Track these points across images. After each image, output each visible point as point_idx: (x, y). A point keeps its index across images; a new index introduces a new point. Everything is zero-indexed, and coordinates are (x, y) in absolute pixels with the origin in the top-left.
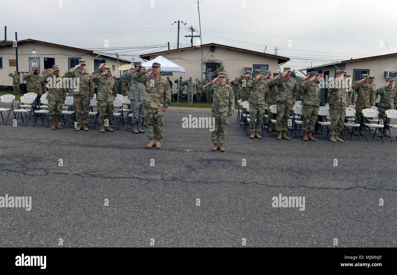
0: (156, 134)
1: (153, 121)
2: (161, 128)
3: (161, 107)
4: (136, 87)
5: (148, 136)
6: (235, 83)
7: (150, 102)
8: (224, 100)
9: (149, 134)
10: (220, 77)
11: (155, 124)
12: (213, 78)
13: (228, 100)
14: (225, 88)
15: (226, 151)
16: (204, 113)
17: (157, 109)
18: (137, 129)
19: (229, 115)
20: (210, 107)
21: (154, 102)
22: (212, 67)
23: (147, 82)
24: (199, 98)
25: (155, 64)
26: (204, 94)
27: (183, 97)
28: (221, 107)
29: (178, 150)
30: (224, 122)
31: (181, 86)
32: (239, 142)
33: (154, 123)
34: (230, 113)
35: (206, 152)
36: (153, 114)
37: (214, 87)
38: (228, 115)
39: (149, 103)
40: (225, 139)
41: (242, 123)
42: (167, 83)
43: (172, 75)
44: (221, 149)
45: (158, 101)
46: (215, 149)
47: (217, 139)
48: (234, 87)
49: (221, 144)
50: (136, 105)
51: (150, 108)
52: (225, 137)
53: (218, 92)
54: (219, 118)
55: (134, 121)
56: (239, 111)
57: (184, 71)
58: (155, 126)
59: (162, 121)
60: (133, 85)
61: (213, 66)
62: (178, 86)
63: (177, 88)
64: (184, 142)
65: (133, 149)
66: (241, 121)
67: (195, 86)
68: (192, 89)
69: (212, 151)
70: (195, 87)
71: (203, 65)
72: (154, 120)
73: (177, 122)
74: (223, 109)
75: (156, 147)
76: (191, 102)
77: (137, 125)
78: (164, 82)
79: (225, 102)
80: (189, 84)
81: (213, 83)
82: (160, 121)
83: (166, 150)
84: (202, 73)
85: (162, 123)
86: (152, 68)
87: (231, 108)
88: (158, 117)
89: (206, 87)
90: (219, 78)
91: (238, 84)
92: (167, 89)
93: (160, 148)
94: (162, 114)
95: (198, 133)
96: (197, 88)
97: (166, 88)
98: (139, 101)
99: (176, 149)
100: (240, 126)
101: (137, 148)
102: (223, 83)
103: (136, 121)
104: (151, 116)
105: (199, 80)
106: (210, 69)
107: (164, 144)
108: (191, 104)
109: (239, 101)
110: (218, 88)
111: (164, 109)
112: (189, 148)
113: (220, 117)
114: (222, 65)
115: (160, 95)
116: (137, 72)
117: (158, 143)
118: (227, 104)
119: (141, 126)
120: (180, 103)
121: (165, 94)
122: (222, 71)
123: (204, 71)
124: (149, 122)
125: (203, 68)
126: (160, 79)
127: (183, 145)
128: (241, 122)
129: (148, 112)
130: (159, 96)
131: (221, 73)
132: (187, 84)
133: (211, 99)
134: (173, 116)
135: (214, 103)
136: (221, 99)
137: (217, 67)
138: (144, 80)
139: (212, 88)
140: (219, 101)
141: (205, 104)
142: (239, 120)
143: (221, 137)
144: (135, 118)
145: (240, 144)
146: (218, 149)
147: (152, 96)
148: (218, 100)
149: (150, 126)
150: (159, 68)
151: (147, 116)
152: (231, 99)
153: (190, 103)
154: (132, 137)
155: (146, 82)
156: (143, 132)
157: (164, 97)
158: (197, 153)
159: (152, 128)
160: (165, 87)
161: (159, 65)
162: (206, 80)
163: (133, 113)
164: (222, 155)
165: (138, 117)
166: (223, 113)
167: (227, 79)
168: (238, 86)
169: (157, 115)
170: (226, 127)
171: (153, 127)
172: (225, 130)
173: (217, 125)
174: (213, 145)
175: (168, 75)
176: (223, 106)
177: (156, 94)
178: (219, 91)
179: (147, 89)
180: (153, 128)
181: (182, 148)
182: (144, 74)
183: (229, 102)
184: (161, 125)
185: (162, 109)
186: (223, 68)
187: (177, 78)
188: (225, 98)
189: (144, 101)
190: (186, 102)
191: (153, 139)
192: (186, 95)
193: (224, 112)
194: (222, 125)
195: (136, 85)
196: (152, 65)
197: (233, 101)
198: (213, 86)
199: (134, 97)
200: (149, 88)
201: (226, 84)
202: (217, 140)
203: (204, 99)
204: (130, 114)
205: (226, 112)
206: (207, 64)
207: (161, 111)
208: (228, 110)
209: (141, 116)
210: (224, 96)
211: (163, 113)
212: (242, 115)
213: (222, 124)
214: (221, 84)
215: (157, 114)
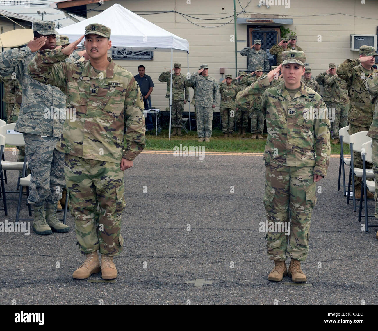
0: (102, 239)
1: (93, 198)
2: (115, 220)
3: (116, 156)
4: (41, 97)
5: (78, 243)
6: (329, 80)
7: (81, 143)
8: (299, 133)
9: (79, 239)
10: (288, 66)
11: (98, 208)
12: (268, 66)
13: (310, 133)
14: (303, 96)
15: (310, 282)
16: (244, 167)
17: (103, 163)
18: (48, 221)
19: (316, 175)
20: (261, 148)
21: (93, 143)
22: (265, 37)
23: (70, 84)
24: (228, 124)
25: (93, 27)
26: (243, 112)
27: (184, 122)
28: (290, 152)
29: (167, 284)
30: (301, 196)
31: (176, 91)
32: (346, 252)
33: (96, 205)
34: (318, 171)
35: (252, 286)
36: (91, 177)
37: (270, 96)
38: (313, 175)
39: (79, 146)
40: (305, 247)
41: (351, 194)
42: (130, 84)
43: (152, 59)
44: (294, 277)
45: (106, 140)
46: (278, 275)
47: (282, 245)
48: (325, 91)
49: (294, 260)
50: (41, 151)
51: (84, 160)
52: (306, 241)
53: (282, 110)
54: (286, 186)
55: (38, 198)
56: (342, 161)
57: (186, 48)
58: (98, 215)
59: (120, 200)
60: (31, 91)
61: (267, 33)
62: (169, 90)
63: (168, 96)
64: (185, 256)
65: (30, 288)
66: (349, 186)
67: (218, 91)
68: (209, 99)
69: (268, 284)
70: (218, 93)
71: (237, 31)
72: (96, 194)
73: (167, 195)
74: (299, 160)
75: (103, 275)
76: (207, 133)
77: (47, 209)
78: (121, 81)
79: (303, 138)
80: (200, 84)
81: (267, 83)
82: (114, 198)
83: (131, 284)
84: (236, 52)
85: (120, 203)
86: (84, 39)
87: (320, 156)
88: (106, 187)
89: (246, 96)
90: (284, 68)
91: (338, 83)
92: (134, 104)
93: (113, 279)
94: (117, 178)
95: (228, 226)
96: (222, 96)
97: (129, 100)
98: (51, 137)
99: (162, 280)
100: (348, 203)
101: (44, 281)
102: (294, 82)
103: (42, 196)
104: (87, 183)
105: (227, 72)
106: (258, 41)
107: (125, 267)
108: (208, 140)
109: (343, 131)
110: (281, 98)
111: (125, 161)
112: (201, 277)
113: (290, 181)
114: (292, 29)
115: (111, 122)
116: (39, 55)
117: (108, 263)
118: (309, 145)
119: (58, 212)
120: (176, 138)
121: (125, 116)
122: (291, 46)
123: (243, 46)
124: (80, 202)
125: (237, 39)
126: (110, 74)
127: (182, 268)
128: (349, 192)
129: (77, 172)
130: (108, 125)
131: (290, 53)
132: (194, 85)
133: (262, 126)
134: (154, 176)
135: (271, 141)
136: (291, 130)
137: (278, 35)
138: (62, 75)
139: (263, 99)
140: (285, 134)
141: (246, 140)
142: (342, 184)
143: (295, 241)
144: (39, 188)
145: (350, 257)
146: (287, 275)
147: (88, 125)
148: (283, 134)
149: (82, 212)
150: (105, 41)
151: (75, 186)
152: (321, 128)
153: (205, 137)
154: (31, 246)
155: (67, 83)
156: (66, 229)
157: (123, 128)
158: (224, 290)
159: (88, 220)
160: (127, 96)
161: (106, 30)
162: (247, 72)
163: (32, 175)
164: (299, 295)
165: (47, 187)
166: (300, 171)
167: (306, 70)
168: (338, 88)
169: (103, 182)
170: (307, 212)
171: (92, 215)
172: (306, 219)
173: (283, 205)
174: (271, 265)
175: (139, 59)
176: (298, 150)
177: (99, 120)
178: (284, 105)
179: (72, 102)
180: (91, 219)
181: (181, 276)
182: (60, 59)
183: (315, 137)
184: (117, 211)
185: (119, 162)
186: (293, 39)
187: (165, 68)
188: (304, 127)
189: (63, 139)
190: (192, 135)
191: (91, 252)
192: (193, 115)
193: (301, 167)
194: (297, 205)
195: (39, 91)
196: (83, 32)
197: (327, 136)
198: (267, 91)
199: (34, 128)
200: (78, 102)
201: (304, 84)
202: (284, 248)
203: (244, 126)
204: (26, 176)
205: (305, 166)
206: (249, 27)
207: (116, 168)
208: (312, 162)
209: (58, 181)
210: (300, 121)
211: (121, 175)
212: (351, 172)
213: (297, 202)
214: (288, 87)
215: (103, 178)
